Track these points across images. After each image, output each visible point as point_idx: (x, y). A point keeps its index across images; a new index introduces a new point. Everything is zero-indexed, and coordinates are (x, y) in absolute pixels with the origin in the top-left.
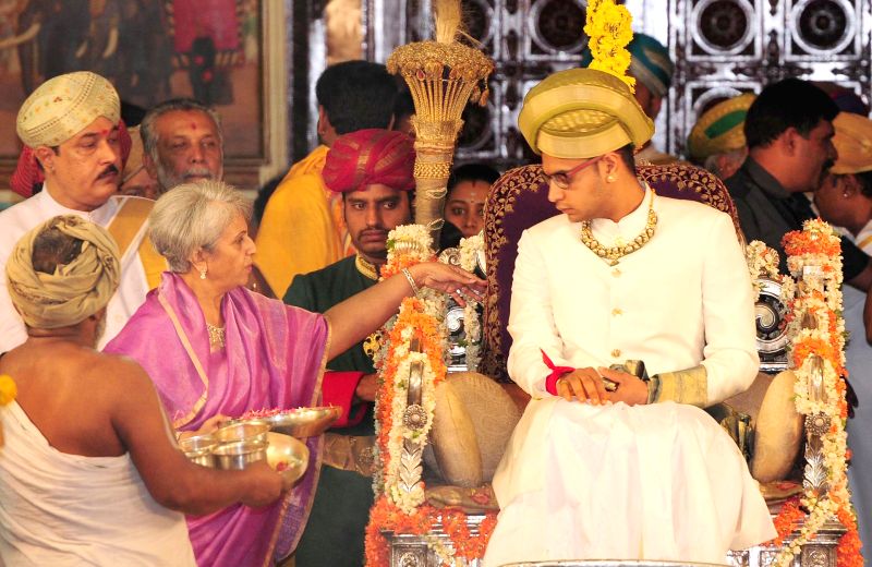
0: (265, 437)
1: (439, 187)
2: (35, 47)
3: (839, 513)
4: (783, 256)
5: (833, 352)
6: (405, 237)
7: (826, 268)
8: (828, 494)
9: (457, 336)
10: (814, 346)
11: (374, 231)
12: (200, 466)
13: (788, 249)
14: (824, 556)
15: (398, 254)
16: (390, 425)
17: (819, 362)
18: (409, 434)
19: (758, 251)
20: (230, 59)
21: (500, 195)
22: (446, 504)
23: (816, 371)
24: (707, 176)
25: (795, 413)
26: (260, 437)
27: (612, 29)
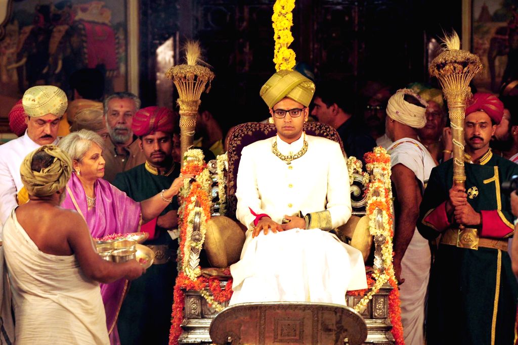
0: (135, 247)
1: (192, 131)
2: (24, 68)
3: (390, 280)
4: (364, 164)
5: (387, 207)
6: (192, 155)
7: (384, 169)
8: (384, 272)
9: (215, 200)
10: (378, 204)
11: (158, 153)
12: (106, 260)
13: (366, 160)
14: (382, 300)
15: (189, 162)
16: (185, 240)
17: (380, 212)
18: (194, 244)
19: (353, 161)
20: (113, 73)
21: (235, 137)
22: (210, 275)
23: (379, 216)
24: (329, 128)
25: (369, 235)
26: (132, 247)
27: (286, 60)
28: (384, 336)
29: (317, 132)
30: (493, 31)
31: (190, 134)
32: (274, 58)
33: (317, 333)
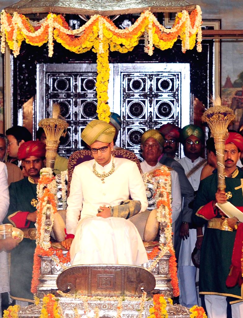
0: (11, 229)
1: (53, 160)
3: (170, 250)
5: (168, 204)
6: (45, 171)
7: (166, 180)
8: (166, 245)
9: (60, 199)
10: (162, 202)
11: (33, 169)
13: (155, 175)
14: (165, 263)
15: (43, 176)
16: (41, 225)
17: (164, 207)
18: (46, 228)
19: (146, 175)
21: (72, 159)
22: (57, 248)
23: (163, 210)
24: (131, 153)
25: (157, 221)
26: (10, 229)
27: (104, 111)
28: (166, 285)
29: (124, 156)
30: (234, 93)
31: (52, 162)
32: (97, 110)
33: (124, 284)
